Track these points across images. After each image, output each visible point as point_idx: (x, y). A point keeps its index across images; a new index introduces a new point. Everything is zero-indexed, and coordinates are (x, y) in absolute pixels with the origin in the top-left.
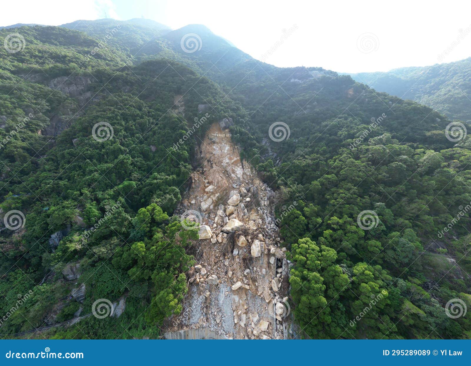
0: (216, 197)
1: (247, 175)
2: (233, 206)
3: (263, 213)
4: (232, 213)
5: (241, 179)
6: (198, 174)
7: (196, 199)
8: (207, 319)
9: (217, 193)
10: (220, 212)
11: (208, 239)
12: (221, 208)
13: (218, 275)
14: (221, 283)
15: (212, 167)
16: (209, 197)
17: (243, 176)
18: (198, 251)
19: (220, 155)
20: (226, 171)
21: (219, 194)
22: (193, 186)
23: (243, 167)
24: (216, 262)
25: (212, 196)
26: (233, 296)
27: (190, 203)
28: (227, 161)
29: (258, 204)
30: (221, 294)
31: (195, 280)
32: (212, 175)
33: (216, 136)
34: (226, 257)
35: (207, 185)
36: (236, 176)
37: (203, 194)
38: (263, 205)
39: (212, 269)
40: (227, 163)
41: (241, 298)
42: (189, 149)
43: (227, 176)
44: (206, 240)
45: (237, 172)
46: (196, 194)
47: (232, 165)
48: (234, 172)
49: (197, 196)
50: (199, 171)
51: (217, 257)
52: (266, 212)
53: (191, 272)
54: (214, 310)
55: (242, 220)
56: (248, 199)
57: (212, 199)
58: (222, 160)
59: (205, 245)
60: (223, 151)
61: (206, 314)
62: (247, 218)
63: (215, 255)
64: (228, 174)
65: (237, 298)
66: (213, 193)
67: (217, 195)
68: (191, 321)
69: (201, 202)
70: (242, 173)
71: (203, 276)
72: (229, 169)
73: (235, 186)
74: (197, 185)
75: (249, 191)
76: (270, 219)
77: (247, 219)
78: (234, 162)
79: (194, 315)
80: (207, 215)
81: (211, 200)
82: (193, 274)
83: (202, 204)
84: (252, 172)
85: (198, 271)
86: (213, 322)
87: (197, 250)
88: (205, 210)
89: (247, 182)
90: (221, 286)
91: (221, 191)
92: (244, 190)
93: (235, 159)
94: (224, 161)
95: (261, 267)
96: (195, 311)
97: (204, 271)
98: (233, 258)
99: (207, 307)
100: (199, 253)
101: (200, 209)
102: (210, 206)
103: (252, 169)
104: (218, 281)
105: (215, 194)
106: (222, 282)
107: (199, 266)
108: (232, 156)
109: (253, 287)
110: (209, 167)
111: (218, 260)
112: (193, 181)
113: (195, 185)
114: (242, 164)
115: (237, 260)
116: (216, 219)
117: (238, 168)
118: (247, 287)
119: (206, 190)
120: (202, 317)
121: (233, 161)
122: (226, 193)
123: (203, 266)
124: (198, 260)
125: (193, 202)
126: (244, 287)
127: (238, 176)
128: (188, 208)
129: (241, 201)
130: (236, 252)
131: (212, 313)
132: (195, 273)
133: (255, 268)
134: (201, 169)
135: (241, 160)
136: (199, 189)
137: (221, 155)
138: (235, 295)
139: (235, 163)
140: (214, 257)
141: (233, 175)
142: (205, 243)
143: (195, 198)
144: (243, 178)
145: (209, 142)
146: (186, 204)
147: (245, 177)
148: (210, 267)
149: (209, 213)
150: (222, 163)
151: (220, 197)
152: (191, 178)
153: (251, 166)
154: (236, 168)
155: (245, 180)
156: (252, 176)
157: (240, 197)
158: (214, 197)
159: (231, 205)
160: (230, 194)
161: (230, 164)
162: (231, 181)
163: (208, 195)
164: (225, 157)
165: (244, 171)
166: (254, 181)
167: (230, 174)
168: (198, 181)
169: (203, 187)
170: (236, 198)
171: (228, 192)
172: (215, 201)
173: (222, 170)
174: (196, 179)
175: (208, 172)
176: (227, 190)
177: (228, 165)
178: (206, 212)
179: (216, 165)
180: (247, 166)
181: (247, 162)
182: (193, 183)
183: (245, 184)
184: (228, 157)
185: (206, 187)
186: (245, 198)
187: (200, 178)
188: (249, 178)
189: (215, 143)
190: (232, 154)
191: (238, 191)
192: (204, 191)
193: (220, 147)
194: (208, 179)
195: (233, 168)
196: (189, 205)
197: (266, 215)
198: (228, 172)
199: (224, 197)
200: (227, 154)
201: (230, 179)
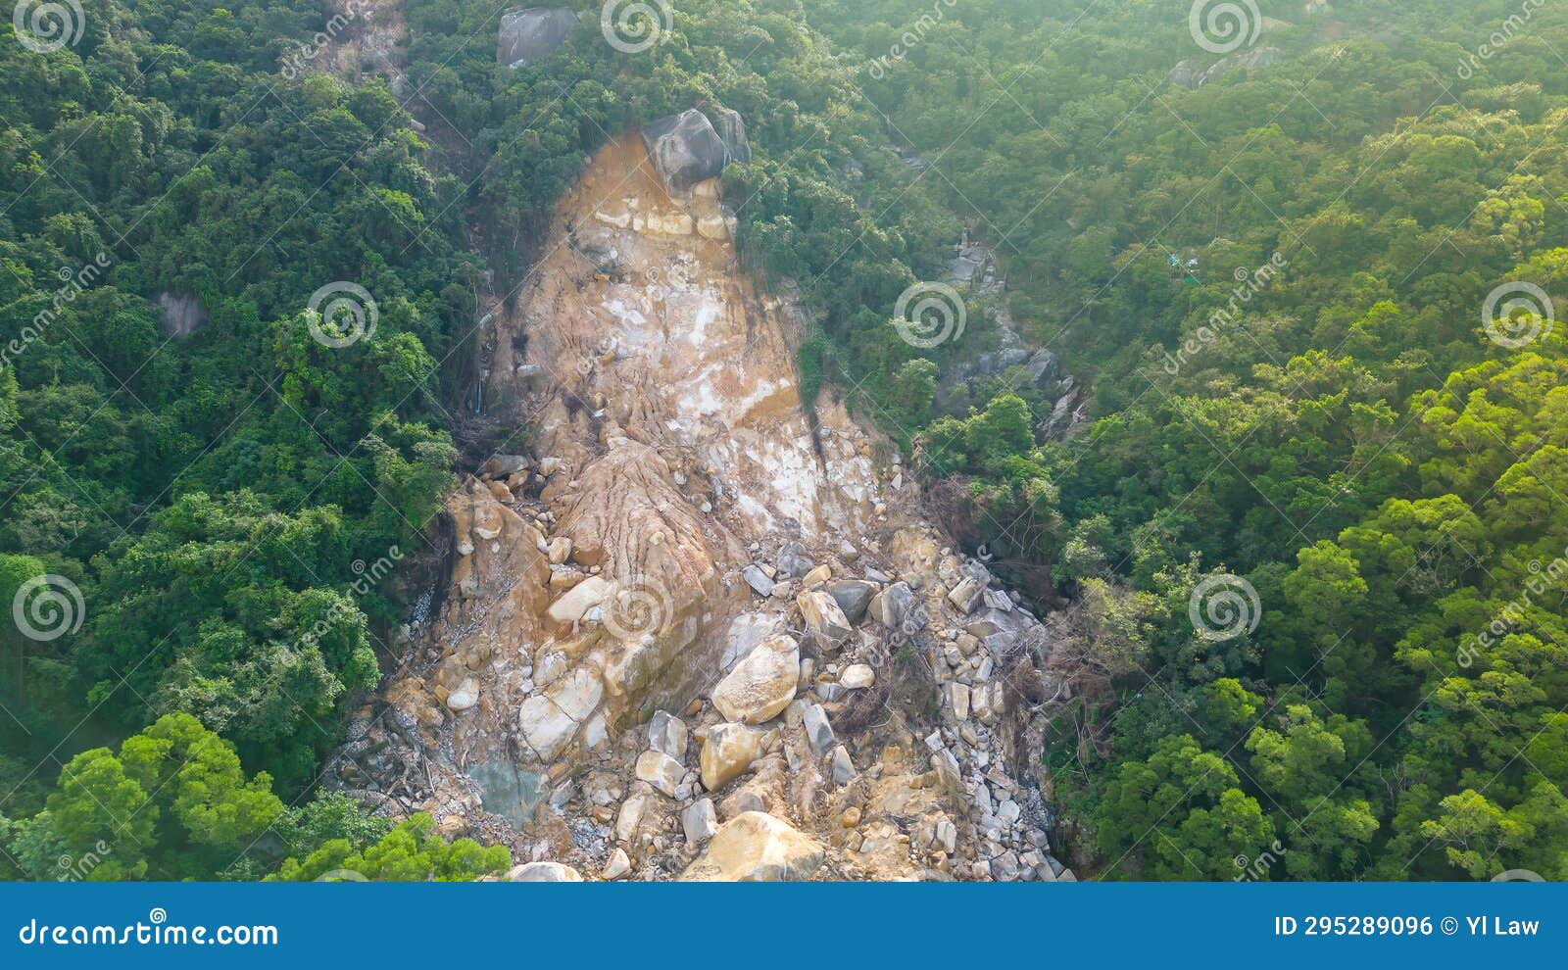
0: (628, 658)
1: (846, 503)
2: (749, 723)
3: (966, 771)
4: (744, 772)
5: (808, 533)
6: (499, 496)
7: (481, 679)
10: (657, 767)
12: (664, 742)
15: (599, 447)
16: (576, 661)
17: (817, 508)
19: (654, 363)
20: (701, 474)
21: (645, 639)
22: (466, 582)
23: (818, 450)
25: (597, 657)
27: (440, 705)
28: (710, 402)
29: (929, 712)
32: (599, 502)
33: (630, 228)
35: (560, 574)
36: (770, 508)
37: (538, 640)
38: (958, 712)
40: (707, 419)
42: (433, 323)
43: (707, 507)
45: (778, 484)
46: (486, 638)
47: (743, 432)
48: (753, 481)
49: (493, 655)
50: (505, 477)
52: (983, 759)
55: (817, 819)
56: (856, 675)
57: (602, 678)
58: (671, 401)
60: (677, 332)
64: (712, 498)
66: (601, 635)
67: (631, 647)
69: (520, 699)
70: (810, 491)
72: (721, 463)
73: (760, 579)
74: (495, 573)
75: (860, 614)
76: (1012, 811)
78: (758, 408)
80: (562, 790)
81: (594, 683)
83: (528, 711)
88: (545, 756)
89: (849, 549)
92: (825, 610)
93: (764, 389)
94: (686, 403)
101: (512, 746)
102: (583, 724)
103: (878, 454)
108: (741, 372)
110: (581, 448)
112: (466, 548)
113: (477, 575)
114: (814, 421)
116: (630, 814)
117: (788, 456)
119: (559, 610)
121: (747, 403)
122: (702, 631)
125: (464, 697)
127: (787, 509)
128: (429, 741)
129: (806, 690)
134: (521, 462)
135: (808, 397)
136: (510, 604)
137: (666, 362)
139: (763, 421)
141: (749, 504)
143: (480, 669)
144: (822, 524)
145: (581, 268)
147: (834, 514)
149: (579, 775)
150: (672, 416)
151: (657, 664)
152: (445, 524)
153: (878, 435)
154: (769, 456)
155: (834, 536)
156: (880, 507)
157: (801, 660)
158: (616, 662)
159: (740, 713)
160: (732, 642)
161: (729, 424)
162: (733, 546)
163: (571, 646)
164: (695, 375)
165: (826, 472)
166: (896, 543)
167: (730, 497)
168: (496, 548)
169: (535, 588)
170: (770, 667)
171: (712, 625)
172: (618, 692)
173: (672, 471)
174: (486, 534)
175: (573, 483)
176: (709, 610)
177: (712, 431)
178: (556, 769)
179: (630, 436)
180: (851, 439)
181: (850, 414)
182: (465, 565)
183: (836, 564)
184: (712, 375)
185: (552, 591)
186: (832, 668)
187: (516, 523)
188: (859, 523)
189: (621, 280)
190: (739, 356)
191: (781, 617)
192: (544, 616)
193: (659, 306)
194: (570, 535)
195: (751, 454)
196: (438, 718)
197: (988, 782)
198: (715, 479)
199: (686, 657)
200: (708, 358)
201: (726, 531)
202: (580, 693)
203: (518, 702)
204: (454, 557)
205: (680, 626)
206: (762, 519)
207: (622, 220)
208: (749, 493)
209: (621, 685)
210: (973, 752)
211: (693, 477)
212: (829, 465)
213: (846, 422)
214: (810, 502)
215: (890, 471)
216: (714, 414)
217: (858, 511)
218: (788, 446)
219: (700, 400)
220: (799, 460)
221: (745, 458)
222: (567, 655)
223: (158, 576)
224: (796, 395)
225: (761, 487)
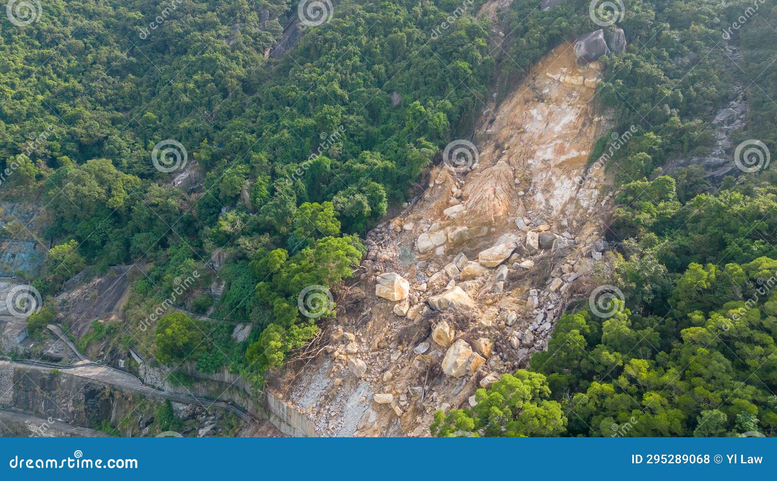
0: (456, 232)
1: (578, 206)
2: (482, 265)
3: (540, 307)
4: (473, 277)
5: (554, 213)
7: (416, 223)
8: (318, 413)
9: (462, 224)
10: (451, 268)
11: (391, 302)
12: (458, 261)
13: (370, 367)
14: (365, 380)
15: (494, 163)
16: (442, 228)
17: (565, 205)
18: (364, 314)
19: (536, 136)
20: (528, 181)
21: (465, 228)
22: (427, 195)
24: (382, 345)
25: (448, 228)
26: (370, 410)
27: (401, 226)
28: (549, 154)
29: (542, 285)
30: (355, 395)
31: (334, 351)
32: (478, 182)
33: (559, 81)
34: (400, 347)
35: (453, 200)
36: (547, 200)
37: (436, 218)
38: (553, 288)
39: (367, 353)
40: (544, 161)
41: (379, 420)
43: (522, 193)
44: (387, 301)
45: (556, 193)
46: (423, 213)
47: (557, 171)
48: (548, 188)
49: (421, 218)
51: (387, 339)
52: (551, 307)
53: (335, 337)
54: (333, 408)
55: (481, 301)
56: (527, 263)
57: (446, 235)
58: (534, 152)
59: (380, 309)
61: (321, 406)
62: (493, 298)
63: (386, 334)
64: (526, 191)
65: (373, 416)
66: (453, 222)
67: (459, 229)
68: (301, 401)
69: (422, 231)
70: (566, 198)
71: (348, 353)
72: (539, 179)
73: (521, 223)
74: (436, 195)
75: (544, 245)
76: (547, 326)
77: (490, 301)
78: (567, 161)
79: (308, 397)
81: (443, 236)
82: (336, 342)
83: (422, 237)
84: (599, 199)
85: (345, 341)
86: (323, 421)
87: (363, 311)
88: (421, 251)
89: (565, 223)
90: (363, 384)
91: (475, 224)
92: (532, 240)
93: (574, 154)
94: (538, 154)
95: (447, 399)
96: (311, 392)
97: (353, 347)
98: (411, 356)
99: (327, 397)
100: (364, 316)
101: (413, 244)
102: (436, 247)
103: (605, 190)
104: (363, 375)
105: (457, 225)
106: (368, 379)
107: (351, 336)
108: (567, 145)
109: (409, 419)
110: (489, 162)
111: (386, 344)
112: (431, 185)
113: (431, 194)
115: (416, 363)
117: (567, 183)
118: (398, 411)
119: (446, 212)
120: (314, 405)
121: (563, 158)
122: (489, 234)
123: (358, 340)
124: (357, 328)
125: (408, 227)
126: (393, 407)
127: (552, 202)
128: (394, 235)
129: (506, 262)
130: (422, 348)
131: (329, 409)
132: (340, 342)
133: (435, 394)
135: (592, 159)
136: (433, 204)
137: (541, 136)
138: (373, 409)
139: (566, 167)
140: (382, 336)
141: (539, 197)
142: (382, 305)
143: (416, 221)
144: (563, 212)
145: (530, 96)
146: (392, 226)
147: (571, 208)
148: (366, 348)
150: (531, 157)
151: (467, 238)
152: (428, 176)
153: (610, 183)
154: (560, 181)
155: (564, 217)
156: (590, 211)
157: (513, 253)
158: (452, 232)
159: (481, 261)
160: (499, 240)
161: (552, 165)
162: (521, 209)
163: (442, 223)
164: (549, 143)
165: (578, 192)
166: (585, 226)
167: (533, 193)
168: (440, 187)
169: (442, 202)
170: (500, 251)
171: (494, 233)
172: (450, 241)
173: (515, 177)
174: (437, 182)
175: (478, 174)
176: (495, 227)
177: (545, 166)
178: (422, 256)
179: (508, 162)
180: (598, 182)
181: (605, 172)
182: (429, 190)
183: (554, 226)
184: (556, 145)
185: (448, 205)
186: (523, 259)
187: (449, 182)
188: (578, 215)
189: (543, 101)
190: (571, 138)
191: (519, 238)
192: (442, 212)
193: (550, 114)
194: (463, 191)
195: (554, 179)
196: (399, 229)
197: (545, 314)
198: (533, 185)
199: (480, 240)
200: (558, 137)
201: (522, 203)
202: (438, 238)
203: (420, 233)
204: (426, 186)
205: (480, 228)
206: (541, 203)
207: (556, 77)
208: (543, 193)
209: (452, 240)
210: (549, 303)
211: (524, 182)
212: (581, 190)
213: (601, 174)
214: (563, 202)
215: (603, 198)
216: (549, 160)
217: (581, 211)
218: (570, 179)
219: (545, 153)
220: (571, 185)
221: (550, 179)
222: (440, 225)
223: (349, 170)
224: (586, 158)
225: (549, 192)
